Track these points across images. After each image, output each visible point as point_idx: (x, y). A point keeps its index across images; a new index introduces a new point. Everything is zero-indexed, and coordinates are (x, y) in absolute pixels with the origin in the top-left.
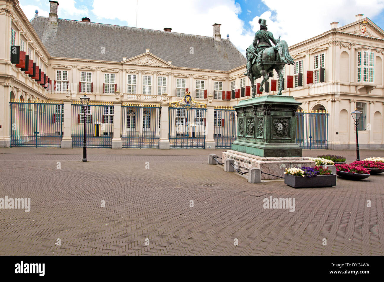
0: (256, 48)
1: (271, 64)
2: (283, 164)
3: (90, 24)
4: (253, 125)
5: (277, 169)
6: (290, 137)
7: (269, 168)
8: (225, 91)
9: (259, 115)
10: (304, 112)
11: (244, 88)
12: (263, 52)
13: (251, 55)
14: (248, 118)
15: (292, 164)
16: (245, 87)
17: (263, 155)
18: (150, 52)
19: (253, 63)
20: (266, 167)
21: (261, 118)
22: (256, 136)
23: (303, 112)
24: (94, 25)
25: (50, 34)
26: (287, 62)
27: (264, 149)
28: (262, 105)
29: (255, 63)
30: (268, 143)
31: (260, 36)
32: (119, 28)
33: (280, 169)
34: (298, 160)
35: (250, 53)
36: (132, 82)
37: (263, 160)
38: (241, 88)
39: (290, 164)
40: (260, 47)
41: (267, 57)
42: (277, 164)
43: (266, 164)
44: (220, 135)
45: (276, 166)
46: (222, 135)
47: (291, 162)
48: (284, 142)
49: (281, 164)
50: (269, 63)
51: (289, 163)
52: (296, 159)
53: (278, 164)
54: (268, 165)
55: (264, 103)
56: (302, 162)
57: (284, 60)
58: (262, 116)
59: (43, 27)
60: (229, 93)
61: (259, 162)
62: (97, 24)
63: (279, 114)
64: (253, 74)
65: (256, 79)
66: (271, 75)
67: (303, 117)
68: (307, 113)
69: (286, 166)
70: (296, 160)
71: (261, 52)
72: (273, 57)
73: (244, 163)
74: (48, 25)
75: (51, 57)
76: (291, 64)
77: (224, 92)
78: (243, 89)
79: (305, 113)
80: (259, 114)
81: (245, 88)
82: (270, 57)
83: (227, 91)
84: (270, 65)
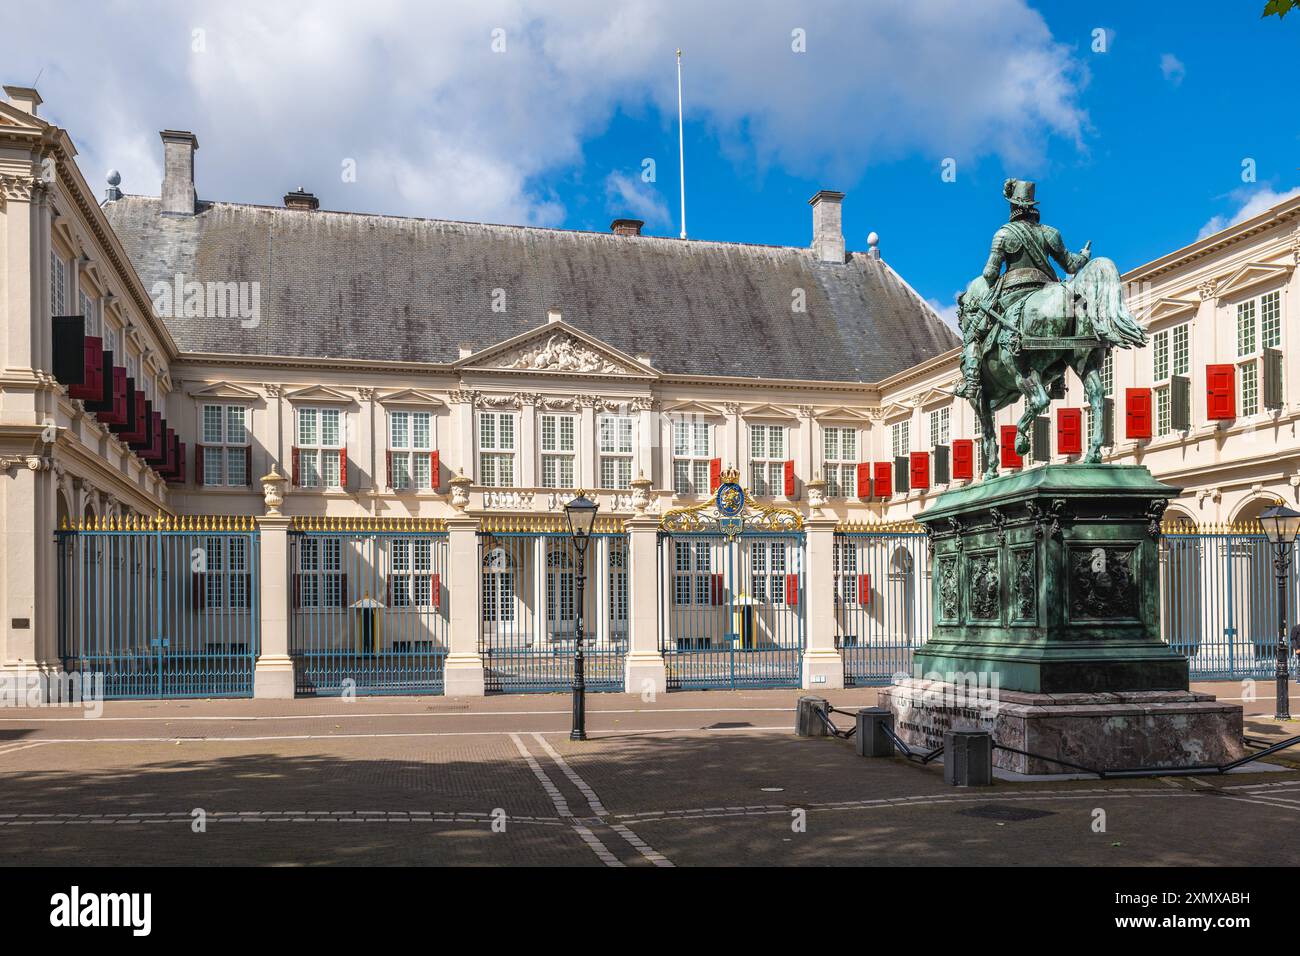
0: (996, 293)
1: (1057, 351)
2: (1114, 718)
3: (325, 218)
4: (994, 578)
5: (1093, 737)
6: (1139, 619)
7: (1061, 734)
8: (868, 464)
9: (1018, 540)
10: (1201, 530)
11: (947, 448)
12: (1023, 304)
13: (980, 320)
14: (972, 554)
15: (1151, 719)
16: (949, 444)
17: (1039, 688)
18: (563, 319)
19: (987, 348)
20: (1052, 729)
21: (1026, 552)
22: (1006, 620)
23: (1193, 530)
24: (340, 222)
25: (169, 264)
26: (1118, 339)
27: (1040, 664)
28: (1027, 503)
29: (995, 346)
30: (1056, 642)
31: (1012, 244)
32: (439, 231)
33: (1106, 737)
34: (1175, 700)
35: (975, 310)
36: (497, 442)
37: (1036, 703)
38: (934, 448)
39: (1141, 717)
40: (1011, 288)
41: (1042, 323)
42: (1092, 717)
43: (1048, 715)
44: (855, 638)
45: (1088, 724)
46: (860, 639)
47: (1148, 708)
48: (1117, 635)
49: (1109, 715)
50: (1049, 347)
51: (1138, 711)
52: (1167, 698)
53: (1095, 716)
54: (1056, 721)
55: (1036, 496)
56: (1189, 707)
57: (1106, 331)
58: (1029, 544)
59: (143, 238)
60: (882, 469)
61: (1024, 710)
62: (349, 217)
63: (1095, 533)
64: (990, 391)
65: (999, 407)
66: (1058, 391)
67: (1197, 553)
68: (1211, 536)
69: (1126, 724)
70: (1167, 701)
71: (1018, 305)
72: (1064, 324)
73: (963, 719)
74: (161, 230)
75: (180, 354)
76: (1133, 347)
77: (863, 469)
78: (941, 452)
79: (1205, 536)
80: (1018, 536)
81: (951, 449)
82: (1054, 322)
83: (876, 464)
84: (1054, 355)
